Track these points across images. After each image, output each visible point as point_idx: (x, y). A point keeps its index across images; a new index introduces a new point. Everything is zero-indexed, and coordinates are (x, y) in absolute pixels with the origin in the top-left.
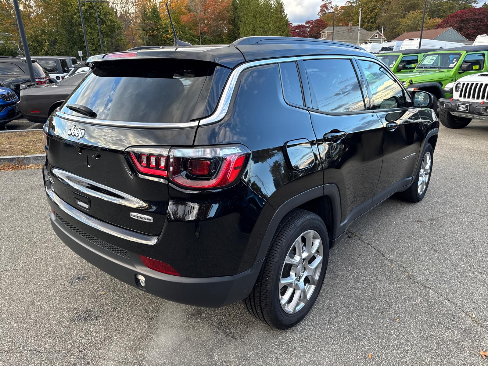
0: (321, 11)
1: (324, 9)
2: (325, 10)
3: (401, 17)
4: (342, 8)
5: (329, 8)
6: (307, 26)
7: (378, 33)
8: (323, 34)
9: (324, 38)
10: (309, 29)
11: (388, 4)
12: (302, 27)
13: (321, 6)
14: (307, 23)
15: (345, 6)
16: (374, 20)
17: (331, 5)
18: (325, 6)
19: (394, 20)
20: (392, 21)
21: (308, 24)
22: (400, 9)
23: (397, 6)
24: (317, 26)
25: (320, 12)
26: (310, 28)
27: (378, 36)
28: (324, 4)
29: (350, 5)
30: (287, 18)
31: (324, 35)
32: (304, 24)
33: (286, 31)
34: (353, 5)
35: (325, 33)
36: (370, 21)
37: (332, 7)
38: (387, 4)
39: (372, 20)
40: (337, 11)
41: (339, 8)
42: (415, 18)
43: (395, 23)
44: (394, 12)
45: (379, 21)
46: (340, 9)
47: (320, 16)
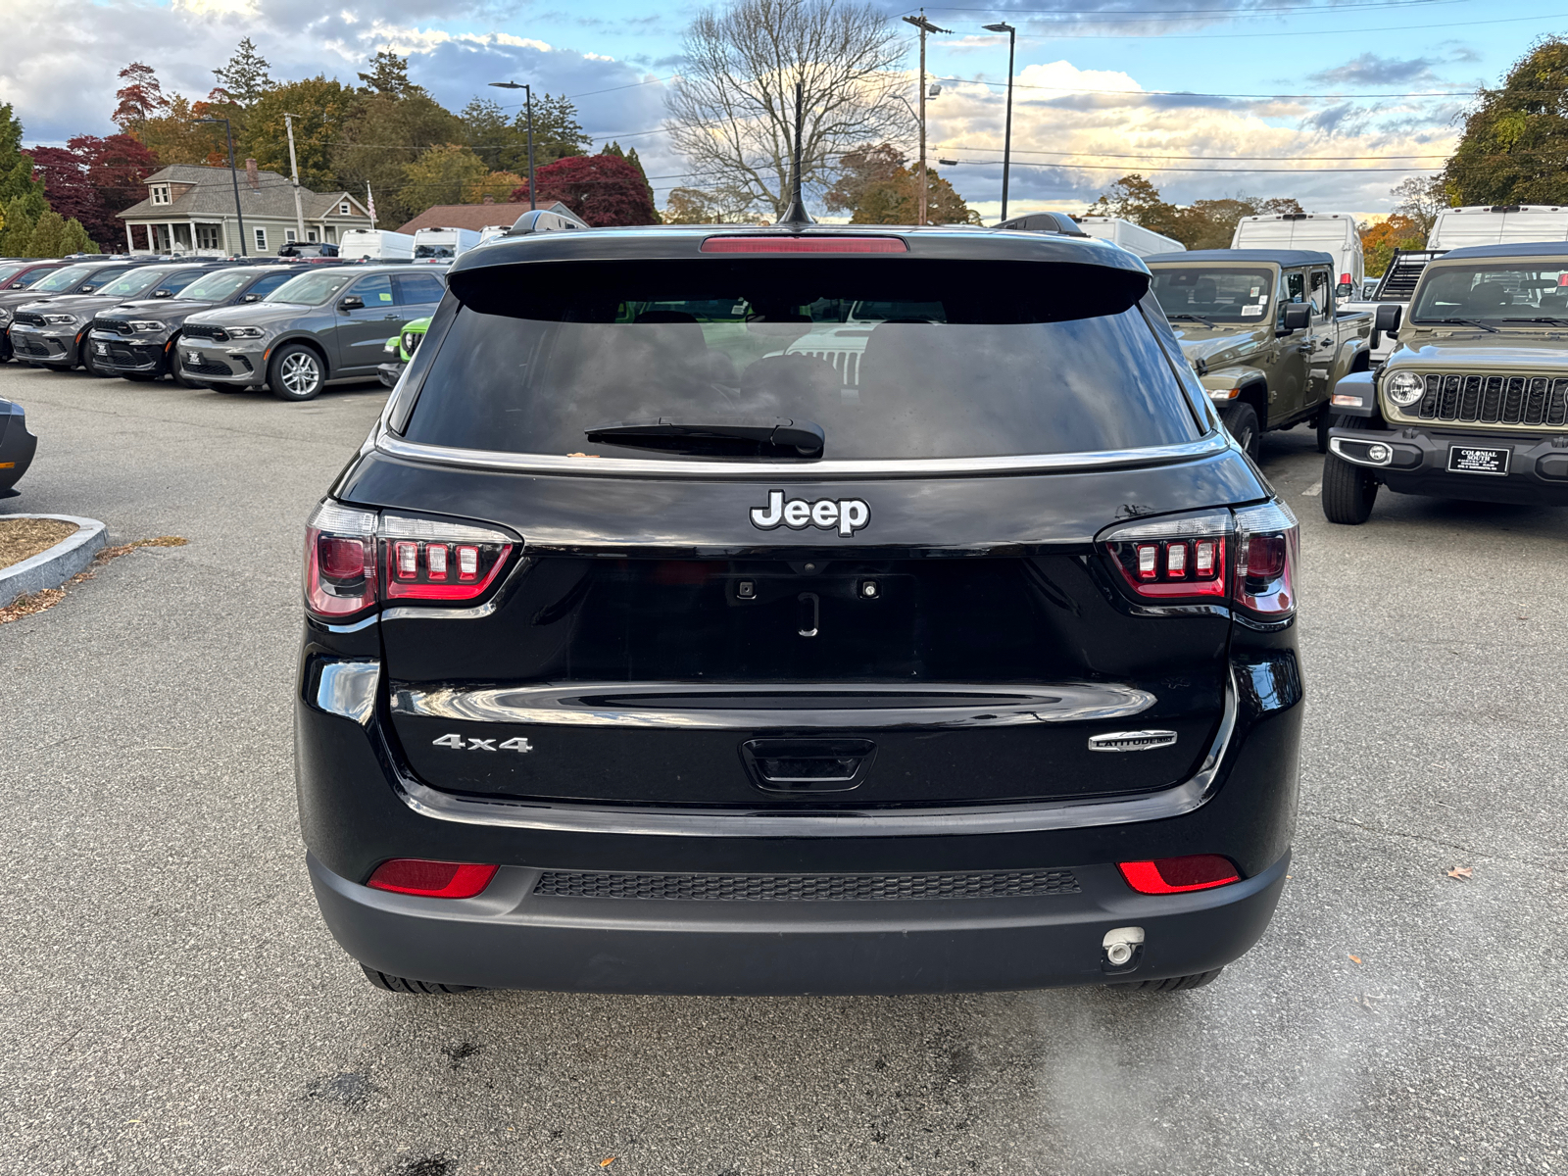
0: (124, 108)
1: (132, 103)
2: (140, 107)
3: (406, 160)
4: (201, 107)
5: (154, 104)
6: (78, 156)
7: (346, 199)
8: (156, 191)
9: (162, 203)
10: (88, 167)
11: (359, 115)
12: (59, 157)
13: (120, 92)
14: (76, 143)
15: (209, 101)
16: (321, 159)
17: (157, 94)
18: (135, 94)
19: (388, 165)
20: (380, 168)
21: (79, 147)
22: (397, 133)
23: (387, 125)
24: (118, 160)
25: (121, 111)
26: (92, 163)
27: (349, 209)
28: (130, 85)
29: (228, 101)
30: (12, 120)
31: (160, 191)
32: (63, 146)
33: (20, 165)
34: (239, 103)
35: (165, 186)
36: (311, 162)
37: (166, 103)
38: (353, 116)
39: (315, 159)
40: (184, 114)
41: (190, 107)
42: (448, 166)
43: (390, 175)
44: (382, 140)
45: (337, 163)
46: (193, 111)
47: (122, 124)
